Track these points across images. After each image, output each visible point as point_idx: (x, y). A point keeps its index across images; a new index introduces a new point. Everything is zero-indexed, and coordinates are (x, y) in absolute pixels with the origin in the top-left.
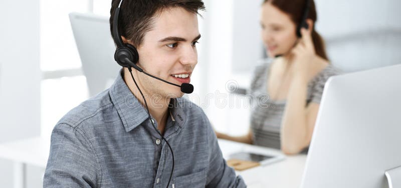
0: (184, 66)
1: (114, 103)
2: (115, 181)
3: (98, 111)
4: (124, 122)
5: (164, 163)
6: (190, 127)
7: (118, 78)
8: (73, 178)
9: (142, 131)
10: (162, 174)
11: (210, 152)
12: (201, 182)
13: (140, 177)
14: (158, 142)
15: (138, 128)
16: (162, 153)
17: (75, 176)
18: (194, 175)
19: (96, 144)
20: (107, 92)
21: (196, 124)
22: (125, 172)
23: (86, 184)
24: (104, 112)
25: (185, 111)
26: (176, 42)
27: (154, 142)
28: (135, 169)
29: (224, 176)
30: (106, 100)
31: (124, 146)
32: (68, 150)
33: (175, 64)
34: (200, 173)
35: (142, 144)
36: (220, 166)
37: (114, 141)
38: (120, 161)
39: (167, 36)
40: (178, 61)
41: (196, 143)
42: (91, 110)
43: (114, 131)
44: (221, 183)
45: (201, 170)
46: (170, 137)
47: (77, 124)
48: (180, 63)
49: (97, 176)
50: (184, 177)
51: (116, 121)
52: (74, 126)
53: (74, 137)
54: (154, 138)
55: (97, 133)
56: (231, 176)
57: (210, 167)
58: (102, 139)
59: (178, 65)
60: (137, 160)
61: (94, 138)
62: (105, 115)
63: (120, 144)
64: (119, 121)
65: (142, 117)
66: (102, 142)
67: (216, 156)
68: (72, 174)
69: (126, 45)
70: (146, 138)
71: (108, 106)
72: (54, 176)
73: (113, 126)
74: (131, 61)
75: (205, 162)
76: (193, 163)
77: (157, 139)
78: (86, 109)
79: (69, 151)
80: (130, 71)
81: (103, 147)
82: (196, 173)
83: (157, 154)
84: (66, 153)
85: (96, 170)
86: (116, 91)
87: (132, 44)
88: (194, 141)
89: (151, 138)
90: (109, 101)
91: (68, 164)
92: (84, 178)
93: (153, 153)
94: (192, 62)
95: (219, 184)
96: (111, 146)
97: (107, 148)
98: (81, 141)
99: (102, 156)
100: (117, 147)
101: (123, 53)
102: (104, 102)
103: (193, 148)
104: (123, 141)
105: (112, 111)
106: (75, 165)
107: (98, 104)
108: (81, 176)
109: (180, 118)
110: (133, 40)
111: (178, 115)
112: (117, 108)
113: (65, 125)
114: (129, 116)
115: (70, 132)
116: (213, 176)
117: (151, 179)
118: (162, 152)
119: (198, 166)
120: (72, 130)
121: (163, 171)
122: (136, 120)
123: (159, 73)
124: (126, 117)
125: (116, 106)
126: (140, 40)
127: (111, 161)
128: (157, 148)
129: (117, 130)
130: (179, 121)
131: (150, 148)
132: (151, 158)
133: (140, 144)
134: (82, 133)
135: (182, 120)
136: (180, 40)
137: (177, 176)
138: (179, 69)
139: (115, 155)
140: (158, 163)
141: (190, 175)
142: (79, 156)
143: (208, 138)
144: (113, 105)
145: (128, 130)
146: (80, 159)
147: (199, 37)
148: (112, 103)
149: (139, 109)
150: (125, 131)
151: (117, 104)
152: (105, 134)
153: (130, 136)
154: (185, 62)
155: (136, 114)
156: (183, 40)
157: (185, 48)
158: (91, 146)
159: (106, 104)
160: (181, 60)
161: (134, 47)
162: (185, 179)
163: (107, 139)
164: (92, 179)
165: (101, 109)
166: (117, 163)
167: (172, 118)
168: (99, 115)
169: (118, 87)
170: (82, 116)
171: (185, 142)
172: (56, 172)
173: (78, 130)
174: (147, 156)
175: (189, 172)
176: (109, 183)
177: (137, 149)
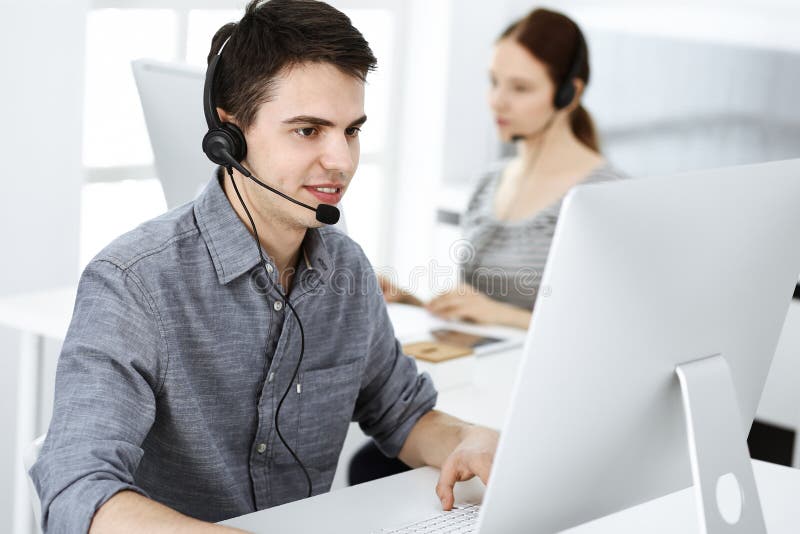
0: (327, 171)
1: (202, 230)
2: (193, 372)
3: (171, 241)
4: (218, 267)
5: (286, 347)
8: (115, 363)
10: (280, 365)
11: (372, 329)
12: (350, 383)
13: (241, 369)
14: (278, 306)
15: (242, 278)
16: (284, 328)
17: (119, 359)
18: (337, 370)
19: (161, 302)
20: (189, 208)
22: (213, 357)
23: (137, 376)
24: (181, 244)
25: (330, 251)
26: (313, 128)
27: (270, 306)
28: (232, 354)
29: (395, 372)
30: (187, 223)
31: (214, 309)
32: (109, 309)
33: (311, 166)
34: (350, 367)
35: (248, 308)
36: (388, 356)
37: (197, 299)
38: (206, 337)
39: (298, 114)
40: (318, 162)
41: (345, 310)
42: (159, 239)
43: (198, 281)
44: (389, 383)
45: (352, 361)
46: (302, 299)
47: (129, 264)
48: (321, 164)
49: (158, 363)
50: (319, 372)
51: (203, 261)
52: (123, 267)
53: (121, 288)
54: (270, 299)
55: (166, 282)
56: (408, 373)
57: (372, 356)
58: (175, 294)
59: (317, 170)
60: (237, 337)
61: (159, 292)
62: (183, 250)
63: (209, 306)
64: (209, 262)
65: (249, 260)
66: (173, 299)
67: (382, 336)
68: (113, 356)
69: (225, 125)
70: (255, 297)
71: (190, 234)
72: (80, 358)
73: (197, 271)
74: (231, 155)
75: (364, 349)
76: (339, 347)
77: (277, 300)
78: (148, 237)
79: (110, 313)
80: (231, 173)
81: (176, 308)
82: (343, 367)
83: (275, 327)
84: (105, 315)
85: (158, 352)
86: (207, 209)
87: (237, 124)
88: (343, 306)
89: (266, 298)
90: (192, 224)
91: (108, 337)
92: (134, 364)
93: (267, 327)
94: (343, 165)
95: (385, 387)
96: (190, 309)
97: (182, 311)
98: (134, 295)
99: (172, 327)
100: (202, 311)
101: (221, 140)
102: (183, 225)
103: (340, 319)
104: (214, 301)
105: (196, 243)
106: (118, 339)
107: (170, 229)
108: (130, 360)
109: (323, 264)
110: (239, 117)
111: (319, 260)
112: (207, 239)
113: (108, 264)
114: (226, 256)
115: (115, 278)
116: (375, 372)
117: (259, 373)
118: (285, 324)
119: (348, 354)
120: (119, 274)
121: (281, 360)
122: (239, 264)
123: (282, 181)
124: (222, 257)
125: (204, 235)
126: (250, 118)
127: (190, 336)
128: (276, 318)
129: (205, 280)
130: (320, 270)
131: (262, 315)
132: (263, 336)
133: (244, 307)
134: (137, 280)
135: (326, 269)
136: (321, 124)
137: (307, 370)
138: (319, 177)
139: (197, 325)
140: (275, 345)
141: (331, 370)
142: (129, 323)
143: (369, 303)
144: (200, 233)
145: (223, 281)
146: (130, 330)
148: (198, 228)
149: (247, 245)
150: (218, 282)
151: (207, 231)
152: (180, 286)
153: (227, 292)
154: (329, 164)
155: (240, 253)
156: (328, 124)
157: (333, 139)
158: (153, 306)
159: (186, 230)
160: (323, 160)
161: (240, 130)
162: (322, 376)
163: (183, 296)
164: (150, 367)
165: (176, 239)
166: (200, 340)
167: (308, 263)
168: (172, 249)
169: (212, 200)
170: (139, 249)
171: (325, 308)
172: (82, 350)
173: (130, 274)
174: (257, 331)
175: (329, 363)
176: (180, 377)
177: (238, 317)
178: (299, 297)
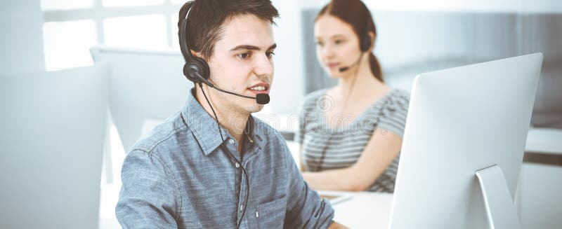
0: (259, 77)
1: (189, 125)
3: (172, 134)
4: (202, 145)
6: (268, 151)
7: (189, 98)
8: (152, 206)
9: (221, 154)
11: (289, 177)
14: (237, 165)
15: (215, 151)
16: (243, 177)
17: (154, 204)
19: (174, 168)
20: (179, 114)
21: (273, 147)
22: (207, 198)
23: (165, 213)
24: (178, 135)
26: (247, 52)
27: (233, 165)
29: (307, 201)
30: (179, 123)
31: (203, 170)
32: (144, 177)
33: (249, 75)
35: (221, 168)
36: (301, 192)
37: (192, 165)
38: (200, 187)
39: (238, 45)
40: (253, 72)
42: (165, 133)
43: (191, 155)
44: (305, 208)
46: (250, 159)
47: (151, 148)
48: (255, 73)
49: (176, 203)
50: (267, 204)
51: (192, 144)
52: (148, 151)
54: (233, 161)
55: (174, 157)
56: (315, 200)
57: (291, 194)
58: (180, 163)
59: (254, 77)
60: (217, 186)
61: (172, 162)
62: (179, 138)
63: (199, 169)
64: (195, 143)
65: (218, 141)
66: (180, 167)
67: (296, 181)
68: (151, 202)
69: (196, 58)
70: (225, 161)
71: (182, 128)
73: (190, 149)
74: (201, 75)
75: (285, 188)
77: (236, 161)
80: (201, 86)
81: (182, 172)
82: (278, 200)
83: (238, 177)
85: (175, 197)
86: (190, 112)
87: (203, 57)
88: (272, 165)
89: (230, 161)
90: (182, 123)
91: (145, 193)
92: (163, 207)
93: (233, 178)
95: (303, 210)
96: (189, 171)
97: (186, 173)
99: (182, 182)
100: (195, 172)
101: (194, 67)
102: (177, 124)
103: (272, 172)
104: (201, 166)
105: (187, 133)
107: (171, 127)
108: (161, 204)
109: (259, 138)
110: (204, 53)
111: (257, 136)
112: (192, 129)
113: (139, 151)
114: (206, 138)
115: (145, 157)
116: (294, 202)
117: (234, 206)
118: (243, 175)
119: (279, 192)
120: (147, 155)
122: (215, 142)
124: (204, 139)
126: (209, 52)
127: (191, 187)
128: (238, 172)
129: (195, 154)
130: (258, 141)
131: (230, 171)
132: (232, 183)
133: (219, 168)
134: (158, 157)
135: (261, 141)
137: (261, 203)
138: (255, 81)
139: (194, 180)
140: (239, 188)
141: (272, 202)
144: (188, 127)
145: (207, 153)
147: (274, 46)
148: (186, 125)
150: (204, 154)
151: (192, 125)
152: (182, 158)
153: (208, 159)
154: (260, 72)
155: (214, 135)
156: (257, 48)
157: (259, 57)
158: (169, 171)
159: (179, 127)
160: (256, 71)
161: (204, 60)
162: (268, 206)
163: (185, 163)
164: (171, 206)
165: (175, 132)
167: (250, 139)
168: (174, 137)
169: (191, 107)
170: (155, 140)
171: (264, 166)
172: (132, 201)
173: (154, 154)
174: (227, 181)
175: (271, 198)
176: (190, 211)
177: (215, 174)
178: (248, 158)
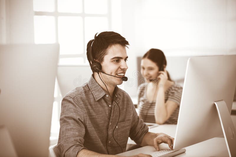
0: (122, 69)
2: (92, 122)
3: (83, 92)
4: (95, 97)
5: (113, 116)
6: (123, 101)
8: (74, 120)
9: (103, 101)
10: (112, 121)
11: (132, 112)
12: (129, 125)
13: (103, 122)
14: (110, 106)
15: (101, 99)
16: (112, 111)
18: (125, 122)
19: (83, 105)
20: (86, 84)
21: (126, 99)
23: (80, 122)
24: (85, 92)
26: (117, 60)
27: (108, 106)
28: (100, 118)
31: (95, 107)
33: (118, 69)
34: (128, 122)
35: (103, 107)
38: (94, 114)
39: (114, 57)
40: (119, 67)
41: (126, 108)
43: (90, 101)
44: (137, 126)
45: (129, 120)
47: (74, 96)
49: (84, 119)
50: (121, 123)
51: (91, 96)
52: (73, 97)
53: (73, 102)
54: (108, 104)
55: (83, 101)
57: (133, 119)
58: (86, 103)
59: (120, 69)
60: (101, 114)
61: (82, 103)
62: (86, 94)
64: (92, 96)
65: (102, 94)
66: (85, 105)
67: (135, 115)
70: (105, 104)
71: (87, 90)
72: (65, 119)
75: (130, 117)
76: (125, 116)
77: (110, 104)
78: (77, 91)
80: (98, 73)
81: (86, 107)
83: (110, 111)
84: (70, 108)
85: (84, 116)
86: (91, 83)
87: (99, 62)
90: (87, 87)
93: (108, 111)
94: (126, 67)
96: (89, 107)
97: (88, 108)
98: (76, 104)
99: (86, 111)
100: (92, 108)
101: (96, 66)
102: (85, 88)
103: (125, 110)
104: (95, 105)
105: (89, 92)
106: (74, 113)
107: (82, 89)
108: (78, 118)
109: (120, 95)
110: (99, 60)
112: (91, 90)
113: (69, 97)
115: (71, 100)
116: (134, 123)
117: (107, 123)
119: (127, 118)
120: (72, 99)
121: (112, 119)
122: (100, 96)
123: (111, 73)
124: (96, 94)
126: (102, 60)
127: (90, 114)
128: (110, 109)
129: (92, 100)
131: (107, 108)
132: (107, 113)
134: (76, 100)
137: (119, 122)
138: (120, 71)
139: (91, 111)
140: (110, 116)
142: (76, 110)
143: (131, 106)
144: (90, 89)
145: (96, 100)
146: (77, 112)
147: (127, 57)
148: (89, 88)
151: (91, 89)
152: (87, 101)
153: (97, 103)
154: (122, 68)
155: (100, 93)
156: (121, 58)
157: (122, 61)
158: (81, 106)
159: (86, 89)
163: (88, 104)
164: (82, 120)
166: (93, 114)
167: (116, 95)
169: (91, 81)
170: (76, 93)
171: (121, 107)
172: (66, 117)
173: (74, 99)
174: (106, 112)
175: (123, 121)
176: (90, 123)
177: (101, 109)
178: (115, 103)
